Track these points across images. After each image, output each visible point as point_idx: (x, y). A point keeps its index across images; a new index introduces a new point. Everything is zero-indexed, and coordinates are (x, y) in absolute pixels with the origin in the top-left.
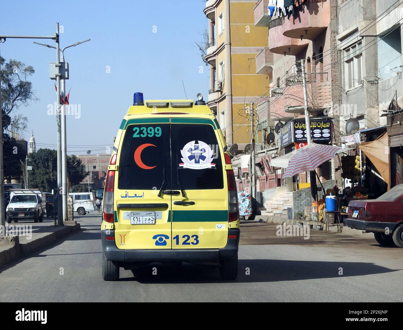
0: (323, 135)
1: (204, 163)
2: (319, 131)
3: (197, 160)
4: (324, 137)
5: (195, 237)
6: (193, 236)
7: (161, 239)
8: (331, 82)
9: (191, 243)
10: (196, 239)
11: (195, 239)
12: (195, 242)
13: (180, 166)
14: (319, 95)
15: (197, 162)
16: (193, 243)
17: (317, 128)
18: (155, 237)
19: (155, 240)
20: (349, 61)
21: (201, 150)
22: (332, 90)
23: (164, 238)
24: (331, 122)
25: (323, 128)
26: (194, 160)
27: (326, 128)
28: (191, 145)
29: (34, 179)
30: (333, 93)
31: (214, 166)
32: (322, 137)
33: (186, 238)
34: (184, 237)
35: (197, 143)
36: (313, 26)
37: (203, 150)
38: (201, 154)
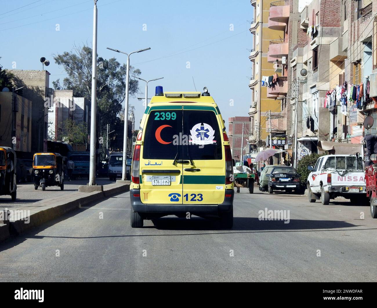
0: (282, 143)
1: (208, 140)
2: (280, 141)
4: (282, 144)
5: (200, 196)
6: (198, 195)
7: (175, 197)
8: (287, 119)
9: (197, 200)
10: (201, 197)
11: (200, 197)
12: (200, 199)
14: (282, 124)
15: (202, 139)
16: (198, 200)
17: (279, 140)
18: (170, 195)
19: (170, 197)
20: (294, 110)
21: (205, 130)
22: (287, 123)
23: (177, 196)
24: (286, 137)
25: (282, 140)
26: (200, 138)
27: (284, 140)
28: (198, 126)
30: (287, 124)
31: (215, 142)
32: (281, 144)
33: (193, 196)
34: (192, 195)
35: (202, 125)
36: (281, 92)
37: (207, 130)
38: (205, 133)
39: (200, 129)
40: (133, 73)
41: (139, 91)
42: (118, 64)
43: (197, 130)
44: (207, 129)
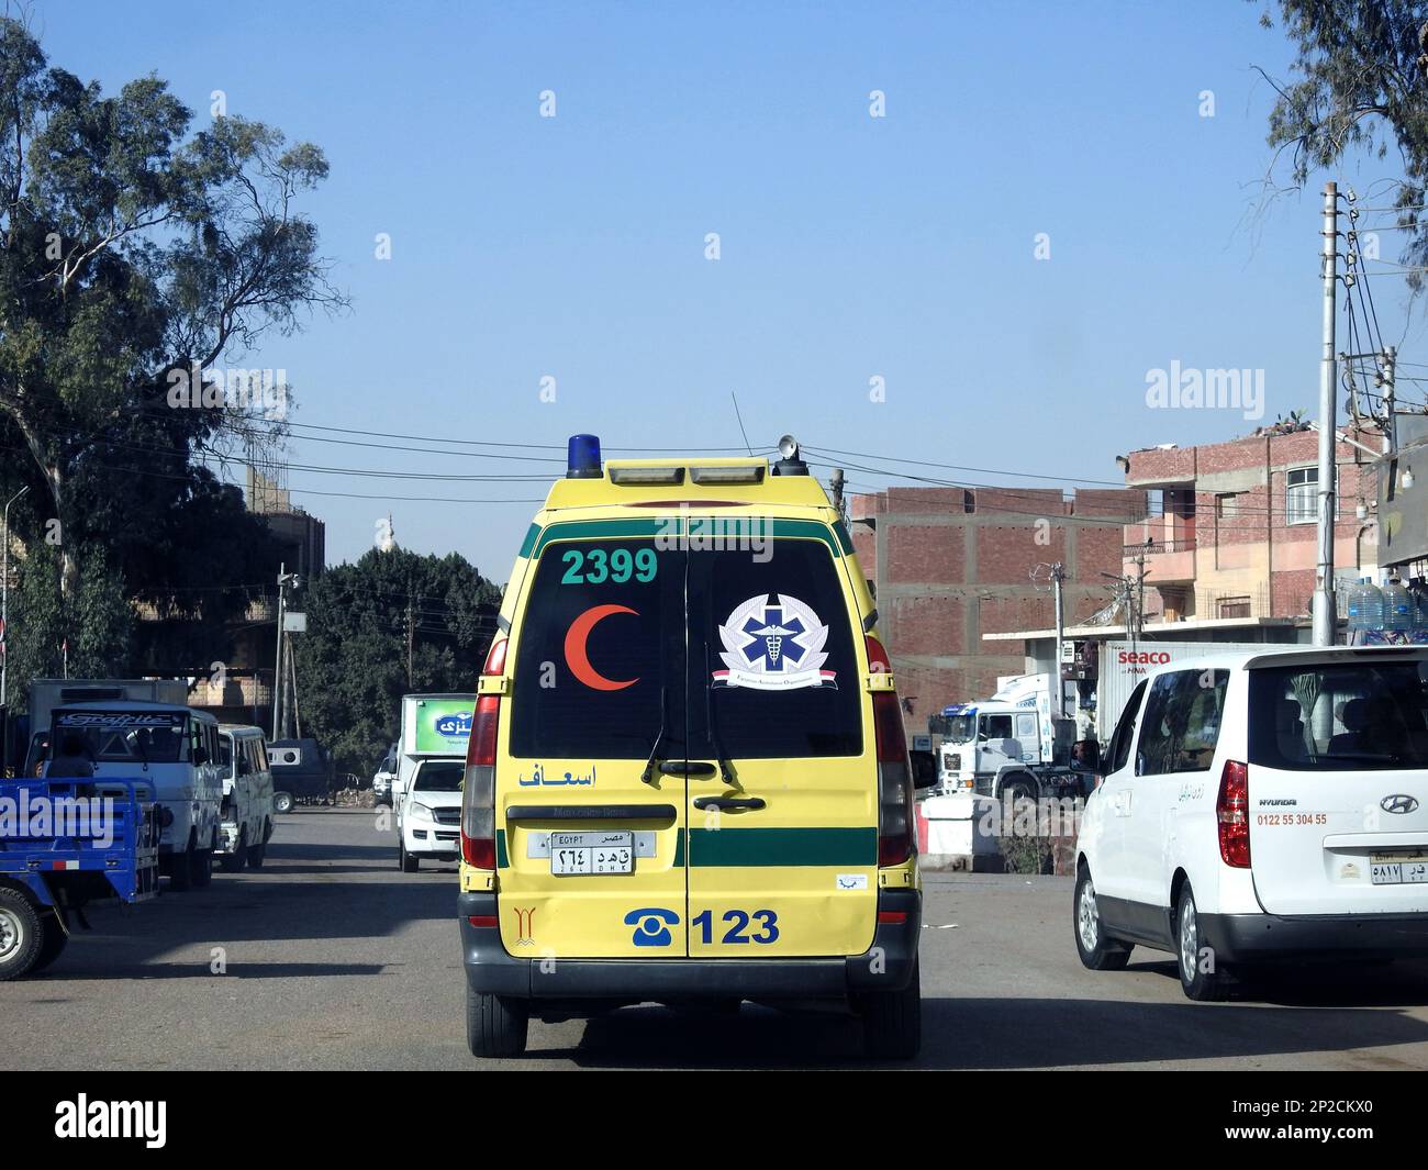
1: (797, 671)
3: (774, 659)
5: (765, 919)
6: (758, 915)
7: (652, 925)
9: (751, 938)
10: (769, 925)
11: (765, 926)
12: (766, 933)
13: (717, 678)
15: (775, 666)
16: (758, 938)
18: (632, 918)
19: (633, 928)
21: (787, 626)
23: (661, 919)
26: (763, 659)
28: (756, 607)
29: (331, 680)
31: (832, 678)
33: (736, 920)
34: (728, 916)
35: (773, 601)
37: (796, 626)
38: (786, 639)
39: (762, 619)
40: (278, 170)
41: (318, 286)
42: (181, 114)
43: (752, 626)
44: (796, 620)
